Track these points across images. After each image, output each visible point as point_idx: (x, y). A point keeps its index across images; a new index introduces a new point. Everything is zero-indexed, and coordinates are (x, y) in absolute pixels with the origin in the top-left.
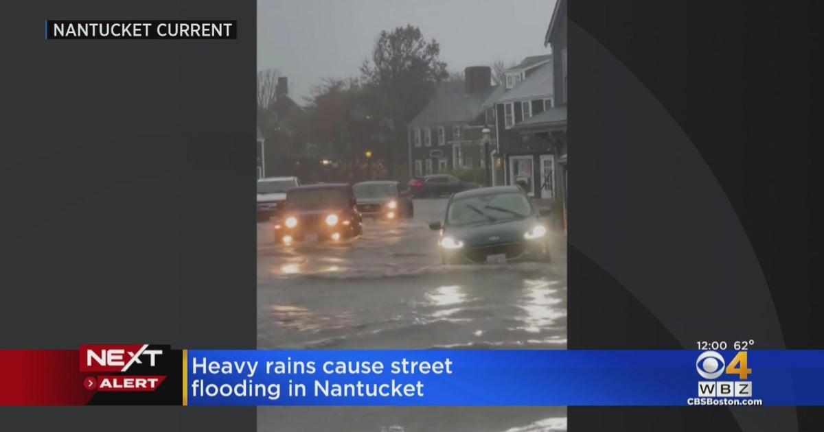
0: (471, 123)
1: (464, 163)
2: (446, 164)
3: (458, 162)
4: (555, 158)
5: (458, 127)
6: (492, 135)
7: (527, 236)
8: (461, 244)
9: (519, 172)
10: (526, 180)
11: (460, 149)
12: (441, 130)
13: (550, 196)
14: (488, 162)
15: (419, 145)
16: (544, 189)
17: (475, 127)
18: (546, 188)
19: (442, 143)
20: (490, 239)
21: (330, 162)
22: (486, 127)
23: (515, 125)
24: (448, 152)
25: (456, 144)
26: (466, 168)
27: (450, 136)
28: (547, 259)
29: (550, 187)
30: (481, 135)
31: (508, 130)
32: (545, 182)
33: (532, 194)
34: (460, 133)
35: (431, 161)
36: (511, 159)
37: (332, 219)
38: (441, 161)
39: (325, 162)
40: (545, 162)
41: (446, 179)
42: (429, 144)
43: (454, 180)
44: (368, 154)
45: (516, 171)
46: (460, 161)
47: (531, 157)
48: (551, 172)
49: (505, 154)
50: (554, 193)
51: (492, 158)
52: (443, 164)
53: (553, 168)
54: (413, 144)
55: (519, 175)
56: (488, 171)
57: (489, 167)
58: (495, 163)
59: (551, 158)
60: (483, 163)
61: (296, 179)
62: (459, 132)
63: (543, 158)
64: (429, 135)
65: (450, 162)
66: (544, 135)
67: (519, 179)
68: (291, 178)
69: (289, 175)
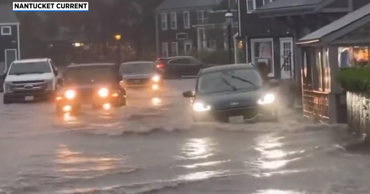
0: (215, 8)
1: (208, 46)
2: (191, 47)
3: (202, 45)
4: (293, 40)
5: (202, 11)
6: (235, 18)
7: (260, 102)
8: (209, 108)
9: (260, 54)
10: (266, 61)
11: (204, 32)
12: (186, 14)
13: (289, 77)
14: (231, 45)
15: (166, 28)
16: (283, 69)
17: (218, 11)
18: (285, 69)
19: (188, 27)
20: (231, 104)
21: (82, 45)
22: (229, 12)
23: (256, 10)
24: (192, 34)
25: (200, 28)
26: (209, 50)
27: (194, 21)
28: (275, 120)
29: (288, 68)
30: (224, 19)
31: (249, 14)
32: (285, 63)
33: (272, 75)
34: (205, 17)
35: (177, 43)
36: (253, 41)
37: (103, 92)
38: (186, 44)
39: (77, 45)
40: (284, 44)
41: (187, 61)
42: (176, 28)
43: (195, 61)
44: (118, 37)
45: (257, 54)
46: (204, 43)
47: (271, 39)
48: (290, 53)
49: (247, 36)
50: (293, 73)
51: (235, 41)
52: (188, 46)
53: (292, 51)
54: (160, 28)
55: (260, 57)
56: (231, 54)
57: (232, 49)
58: (237, 45)
59: (290, 40)
60: (226, 45)
61: (49, 60)
62: (203, 16)
63: (283, 41)
64: (175, 19)
65: (195, 45)
66: (284, 19)
67: (259, 61)
68: (45, 60)
69: (43, 57)
